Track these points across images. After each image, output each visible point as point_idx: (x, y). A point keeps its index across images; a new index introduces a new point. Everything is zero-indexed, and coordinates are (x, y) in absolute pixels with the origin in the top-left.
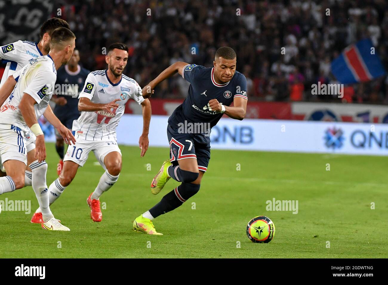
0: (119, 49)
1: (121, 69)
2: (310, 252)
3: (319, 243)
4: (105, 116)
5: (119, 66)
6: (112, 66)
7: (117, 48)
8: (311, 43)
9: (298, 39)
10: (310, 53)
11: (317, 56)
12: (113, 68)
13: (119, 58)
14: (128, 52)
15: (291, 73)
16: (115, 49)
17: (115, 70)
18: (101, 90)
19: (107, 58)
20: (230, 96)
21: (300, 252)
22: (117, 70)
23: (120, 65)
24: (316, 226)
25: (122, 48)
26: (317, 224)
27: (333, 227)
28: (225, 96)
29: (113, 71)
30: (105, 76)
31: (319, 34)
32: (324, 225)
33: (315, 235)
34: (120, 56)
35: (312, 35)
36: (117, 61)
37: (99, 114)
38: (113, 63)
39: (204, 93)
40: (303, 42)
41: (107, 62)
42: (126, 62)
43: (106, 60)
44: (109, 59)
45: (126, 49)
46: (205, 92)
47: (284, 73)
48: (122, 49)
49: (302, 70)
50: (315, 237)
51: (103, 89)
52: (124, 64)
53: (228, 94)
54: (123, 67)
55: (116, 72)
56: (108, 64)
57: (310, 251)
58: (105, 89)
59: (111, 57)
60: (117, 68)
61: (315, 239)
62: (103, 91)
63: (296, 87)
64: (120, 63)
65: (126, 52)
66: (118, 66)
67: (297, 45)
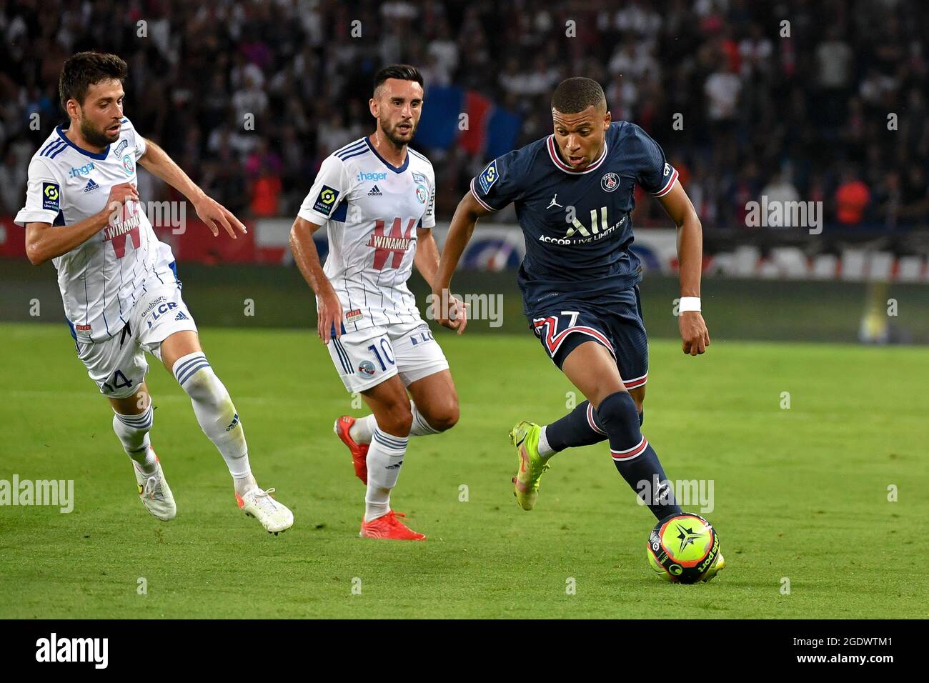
0: (398, 77)
1: (408, 127)
2: (309, 562)
3: (328, 542)
4: (392, 250)
5: (402, 119)
6: (385, 122)
7: (394, 77)
8: (297, 85)
9: (268, 73)
10: (294, 105)
11: (310, 113)
12: (389, 126)
13: (399, 101)
14: (421, 84)
15: (252, 153)
16: (389, 80)
17: (394, 131)
18: (373, 189)
19: (372, 105)
20: (617, 183)
21: (285, 562)
22: (398, 129)
23: (403, 117)
24: (319, 503)
25: (405, 75)
26: (323, 499)
27: (357, 505)
28: (605, 187)
29: (389, 136)
30: (371, 151)
31: (315, 62)
32: (337, 499)
33: (318, 524)
34: (402, 95)
35: (300, 63)
36: (396, 108)
37: (379, 246)
38: (386, 116)
39: (554, 202)
40: (279, 81)
41: (374, 114)
42: (419, 109)
43: (371, 109)
44: (378, 108)
45: (417, 78)
46: (554, 200)
47: (236, 153)
48: (403, 78)
49: (275, 145)
50: (319, 527)
51: (375, 186)
52: (413, 114)
53: (611, 182)
54: (412, 121)
55: (398, 136)
56: (376, 119)
57: (308, 559)
58: (381, 185)
59: (380, 100)
60: (399, 125)
61: (318, 532)
62: (378, 191)
63: (264, 186)
64: (403, 111)
65: (416, 85)
66: (400, 120)
67: (265, 88)
